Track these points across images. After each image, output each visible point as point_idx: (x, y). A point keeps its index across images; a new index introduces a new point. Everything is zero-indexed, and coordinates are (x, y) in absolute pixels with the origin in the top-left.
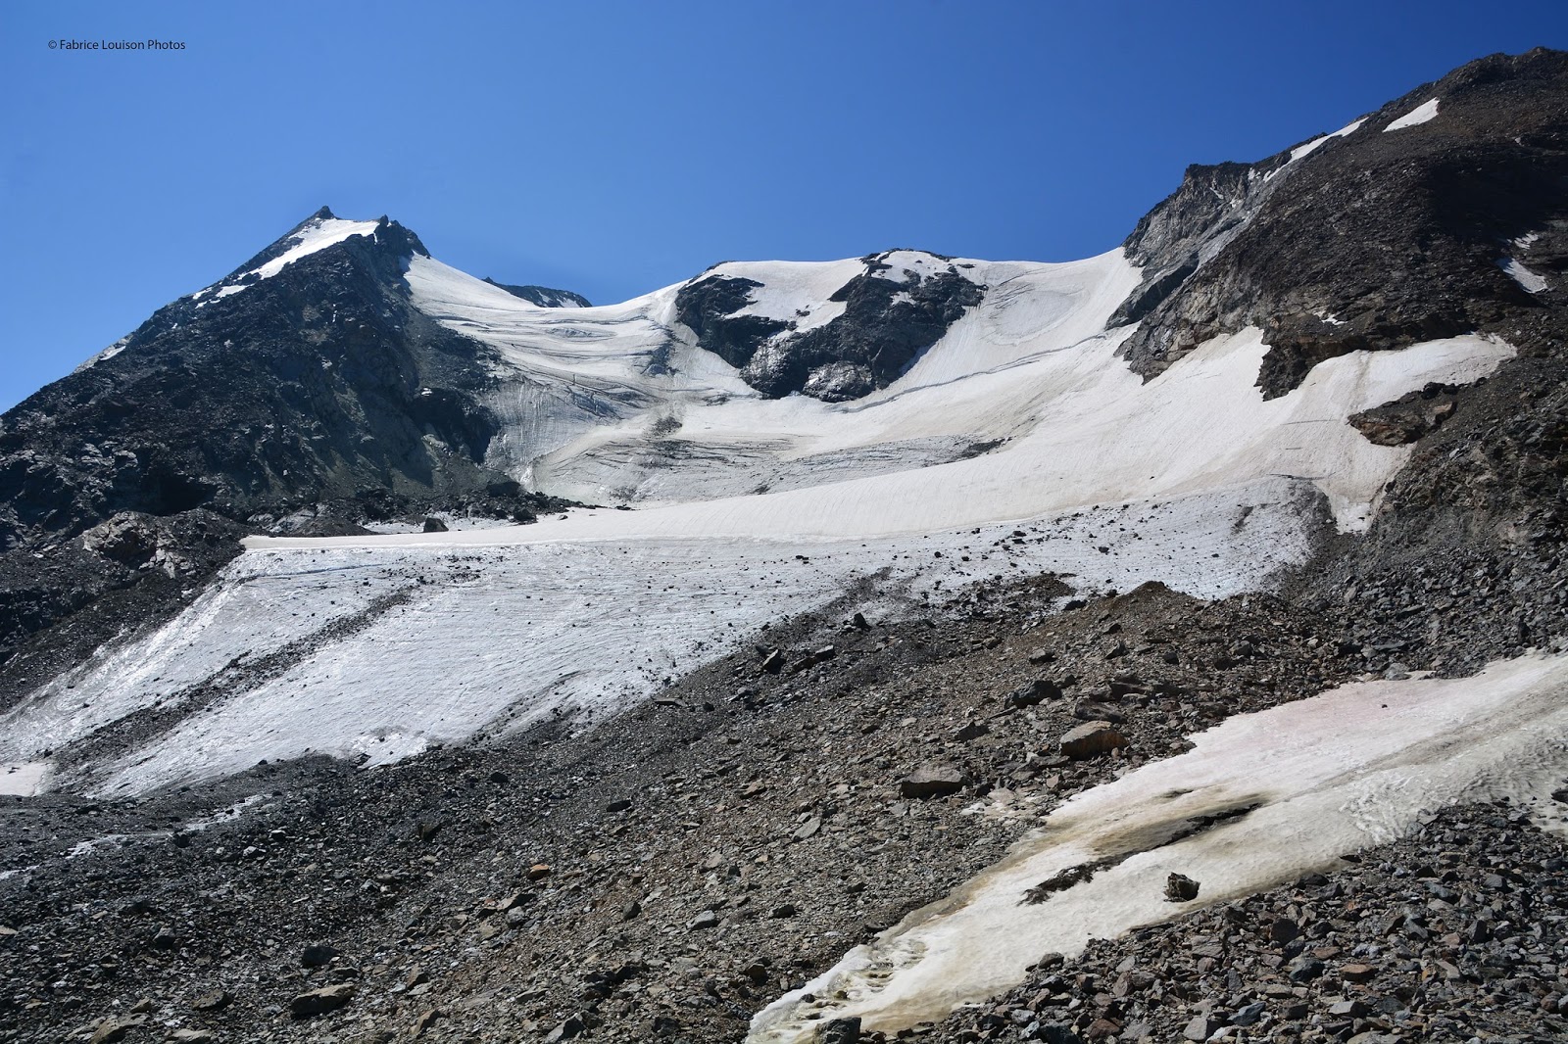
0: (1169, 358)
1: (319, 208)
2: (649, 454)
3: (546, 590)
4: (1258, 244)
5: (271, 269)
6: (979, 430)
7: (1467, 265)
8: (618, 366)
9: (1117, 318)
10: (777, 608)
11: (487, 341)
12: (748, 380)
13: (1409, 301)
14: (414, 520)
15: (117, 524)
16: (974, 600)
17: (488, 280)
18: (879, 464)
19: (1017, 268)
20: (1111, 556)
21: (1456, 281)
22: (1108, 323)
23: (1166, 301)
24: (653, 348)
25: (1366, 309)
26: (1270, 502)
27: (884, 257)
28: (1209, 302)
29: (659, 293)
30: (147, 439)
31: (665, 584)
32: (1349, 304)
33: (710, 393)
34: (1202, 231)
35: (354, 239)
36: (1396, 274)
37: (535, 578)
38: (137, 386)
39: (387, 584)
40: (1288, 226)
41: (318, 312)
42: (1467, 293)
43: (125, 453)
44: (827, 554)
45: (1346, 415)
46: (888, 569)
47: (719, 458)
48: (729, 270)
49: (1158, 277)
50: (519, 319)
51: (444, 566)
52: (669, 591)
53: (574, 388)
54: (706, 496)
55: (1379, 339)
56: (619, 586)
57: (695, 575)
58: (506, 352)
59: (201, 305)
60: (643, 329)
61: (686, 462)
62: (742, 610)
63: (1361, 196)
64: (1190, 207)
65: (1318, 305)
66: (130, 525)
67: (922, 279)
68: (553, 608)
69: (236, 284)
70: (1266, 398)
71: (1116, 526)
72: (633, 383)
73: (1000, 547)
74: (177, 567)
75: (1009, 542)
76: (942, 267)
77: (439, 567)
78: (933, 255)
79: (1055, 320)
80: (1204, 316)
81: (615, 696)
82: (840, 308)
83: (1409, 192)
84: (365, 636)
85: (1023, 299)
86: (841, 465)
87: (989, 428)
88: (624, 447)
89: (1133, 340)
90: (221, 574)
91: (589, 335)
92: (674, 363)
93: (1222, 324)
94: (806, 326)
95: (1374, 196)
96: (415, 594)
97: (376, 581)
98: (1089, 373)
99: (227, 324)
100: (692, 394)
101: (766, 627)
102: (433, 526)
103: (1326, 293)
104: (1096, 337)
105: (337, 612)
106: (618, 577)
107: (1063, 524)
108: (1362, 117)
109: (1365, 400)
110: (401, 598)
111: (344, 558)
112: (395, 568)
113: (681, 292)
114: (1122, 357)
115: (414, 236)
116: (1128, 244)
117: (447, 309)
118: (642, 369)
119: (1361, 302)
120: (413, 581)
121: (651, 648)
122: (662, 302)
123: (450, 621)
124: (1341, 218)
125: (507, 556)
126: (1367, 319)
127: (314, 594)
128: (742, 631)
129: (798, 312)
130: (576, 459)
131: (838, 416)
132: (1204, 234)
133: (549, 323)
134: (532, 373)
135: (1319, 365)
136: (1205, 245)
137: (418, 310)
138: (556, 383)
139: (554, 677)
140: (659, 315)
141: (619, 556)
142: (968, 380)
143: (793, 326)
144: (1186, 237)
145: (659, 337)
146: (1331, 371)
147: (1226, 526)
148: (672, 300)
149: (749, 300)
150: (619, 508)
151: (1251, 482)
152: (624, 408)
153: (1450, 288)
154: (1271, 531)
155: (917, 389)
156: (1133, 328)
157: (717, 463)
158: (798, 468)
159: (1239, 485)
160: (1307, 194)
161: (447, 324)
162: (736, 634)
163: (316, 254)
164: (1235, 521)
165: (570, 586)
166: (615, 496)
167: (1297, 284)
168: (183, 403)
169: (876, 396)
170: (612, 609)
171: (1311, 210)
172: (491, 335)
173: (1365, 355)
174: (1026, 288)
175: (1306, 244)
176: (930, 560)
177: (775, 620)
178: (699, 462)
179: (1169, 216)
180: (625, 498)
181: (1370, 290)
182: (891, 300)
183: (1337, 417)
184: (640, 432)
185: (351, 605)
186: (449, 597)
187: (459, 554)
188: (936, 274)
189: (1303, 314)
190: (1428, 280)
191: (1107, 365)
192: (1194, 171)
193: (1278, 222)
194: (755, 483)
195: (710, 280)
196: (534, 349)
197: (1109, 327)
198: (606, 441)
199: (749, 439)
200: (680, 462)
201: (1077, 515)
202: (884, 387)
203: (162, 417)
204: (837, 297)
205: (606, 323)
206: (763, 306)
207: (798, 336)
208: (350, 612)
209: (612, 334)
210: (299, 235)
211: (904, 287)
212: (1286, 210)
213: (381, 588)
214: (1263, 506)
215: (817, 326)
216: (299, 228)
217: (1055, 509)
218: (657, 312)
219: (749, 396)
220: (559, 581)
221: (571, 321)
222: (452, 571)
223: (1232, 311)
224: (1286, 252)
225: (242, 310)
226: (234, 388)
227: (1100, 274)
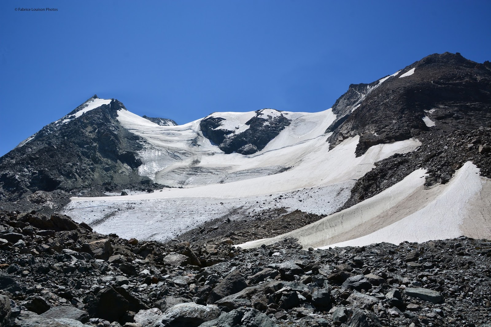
0: (336, 144)
1: (94, 95)
2: (190, 171)
3: (152, 212)
4: (361, 111)
5: (78, 114)
6: (286, 164)
7: (412, 119)
8: (182, 144)
9: (328, 130)
10: (210, 217)
11: (143, 137)
12: (221, 149)
13: (396, 129)
14: (119, 192)
15: (36, 194)
16: (261, 214)
18: (256, 174)
19: (301, 114)
20: (302, 202)
21: (409, 123)
22: (326, 131)
23: (341, 125)
24: (193, 138)
25: (384, 131)
26: (349, 187)
27: (262, 111)
28: (347, 128)
29: (195, 122)
30: (42, 167)
31: (183, 210)
32: (380, 130)
33: (209, 152)
34: (353, 104)
35: (104, 106)
36: (394, 121)
37: (149, 209)
38: (39, 151)
39: (109, 210)
41: (93, 128)
42: (412, 127)
43: (35, 171)
44: (229, 202)
45: (374, 162)
46: (243, 206)
47: (210, 172)
48: (216, 115)
49: (340, 118)
50: (154, 129)
51: (125, 206)
52: (184, 212)
53: (168, 151)
54: (205, 183)
55: (386, 140)
56: (171, 211)
57: (192, 208)
58: (149, 140)
59: (57, 125)
60: (190, 133)
61: (200, 173)
62: (201, 217)
63: (389, 98)
64: (351, 97)
65: (373, 130)
66: (40, 194)
67: (273, 118)
68: (152, 217)
69: (68, 118)
70: (357, 157)
71: (308, 194)
72: (186, 149)
73: (274, 200)
74: (53, 206)
75: (278, 199)
76: (279, 114)
77: (124, 206)
78: (276, 110)
79: (311, 130)
80: (346, 132)
81: (165, 239)
82: (248, 127)
83: (401, 97)
84: (103, 224)
85: (302, 124)
86: (245, 174)
87: (288, 163)
88: (183, 169)
89: (331, 137)
90: (64, 208)
91: (174, 135)
92: (199, 143)
93: (350, 134)
94: (238, 132)
95: (392, 98)
96: (117, 213)
97: (107, 210)
98: (319, 147)
99: (65, 132)
100: (204, 152)
101: (206, 222)
102: (124, 194)
103: (375, 126)
104: (322, 135)
105: (96, 218)
106: (171, 209)
107: (294, 193)
108: (400, 70)
109: (379, 158)
110: (113, 214)
111: (98, 203)
112: (112, 206)
113: (201, 121)
114: (328, 142)
115: (122, 104)
116: (333, 107)
117: (132, 127)
118: (189, 145)
119: (383, 130)
120: (117, 210)
121: (176, 227)
122: (196, 124)
123: (125, 221)
124: (382, 104)
125: (143, 202)
126: (385, 134)
127: (90, 213)
128: (200, 223)
129: (236, 128)
130: (168, 172)
131: (247, 159)
133: (161, 131)
134: (157, 146)
135: (371, 148)
136: (353, 109)
137: (123, 127)
138: (163, 149)
139: (150, 235)
140: (195, 128)
141: (173, 203)
142: (285, 148)
143: (234, 132)
144: (349, 106)
145: (195, 135)
146: (373, 149)
147: (335, 193)
148: (199, 124)
149: (221, 124)
150: (179, 188)
151: (346, 181)
152: (183, 157)
153: (408, 126)
154: (346, 195)
155: (270, 151)
156: (331, 133)
157: (210, 174)
158: (233, 175)
159: (342, 182)
161: (131, 131)
162: (198, 224)
163: (92, 110)
164: (338, 193)
165: (158, 211)
166: (179, 183)
167: (369, 124)
168: (52, 156)
169: (258, 153)
170: (168, 217)
172: (145, 134)
173: (382, 145)
174: (303, 120)
175: (373, 112)
176: (255, 204)
177: (209, 220)
178: (205, 173)
179: (345, 99)
180: (182, 184)
181: (386, 126)
182: (263, 124)
183: (371, 163)
184: (188, 164)
185: (99, 216)
186: (126, 214)
187: (130, 202)
188: (277, 116)
189: (369, 133)
190: (402, 123)
191: (324, 144)
192: (352, 86)
194: (220, 180)
195: (210, 118)
196: (157, 139)
197: (326, 133)
198: (178, 167)
199: (219, 166)
200: (199, 173)
201: (298, 191)
202: (260, 150)
203: (46, 161)
204: (247, 123)
205: (179, 131)
206: (225, 126)
207: (235, 135)
208: (100, 218)
209: (180, 134)
210: (87, 103)
211: (267, 120)
213: (108, 211)
214: (347, 188)
215: (241, 132)
216: (87, 101)
217: (294, 189)
218: (195, 127)
219: (221, 153)
220: (156, 210)
221: (169, 130)
222: (127, 207)
223: (353, 130)
224: (367, 114)
225: (70, 128)
226: (67, 152)
227: (325, 116)
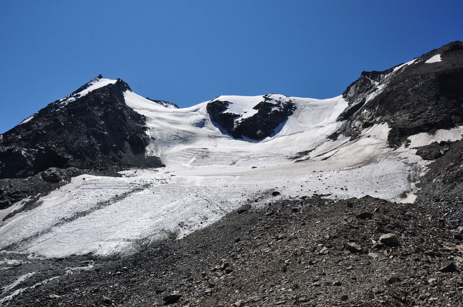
0: (359, 130)
1: (98, 76)
4: (386, 97)
5: (84, 93)
7: (451, 106)
9: (341, 117)
13: (434, 116)
15: (50, 171)
17: (148, 98)
21: (448, 110)
22: (337, 119)
23: (356, 112)
25: (420, 118)
27: (270, 96)
28: (371, 114)
29: (202, 104)
30: (49, 144)
32: (415, 116)
34: (367, 92)
35: (110, 85)
36: (429, 108)
40: (395, 92)
42: (452, 114)
43: (42, 148)
48: (222, 98)
55: (425, 127)
59: (62, 103)
63: (418, 84)
64: (363, 84)
65: (406, 116)
66: (54, 172)
67: (281, 103)
69: (73, 97)
76: (287, 99)
78: (285, 95)
80: (370, 118)
82: (256, 112)
83: (433, 83)
93: (375, 121)
94: (246, 116)
95: (422, 84)
99: (72, 110)
103: (408, 112)
104: (334, 123)
108: (415, 59)
113: (209, 104)
115: (127, 84)
116: (343, 94)
119: (419, 116)
122: (203, 106)
124: (412, 90)
126: (422, 121)
129: (243, 112)
132: (367, 93)
136: (368, 96)
143: (241, 116)
144: (361, 93)
148: (206, 106)
149: (229, 108)
153: (446, 112)
155: (280, 136)
160: (401, 82)
163: (98, 89)
167: (399, 110)
168: (59, 133)
171: (402, 87)
175: (401, 97)
179: (356, 87)
181: (422, 112)
182: (271, 109)
188: (285, 102)
189: (401, 119)
190: (439, 110)
192: (364, 73)
193: (392, 90)
195: (217, 101)
203: (53, 137)
204: (255, 108)
207: (243, 119)
210: (92, 83)
211: (276, 105)
212: (395, 87)
215: (249, 116)
216: (92, 81)
223: (378, 117)
224: (395, 100)
225: (77, 105)
226: (75, 129)
227: (336, 104)
